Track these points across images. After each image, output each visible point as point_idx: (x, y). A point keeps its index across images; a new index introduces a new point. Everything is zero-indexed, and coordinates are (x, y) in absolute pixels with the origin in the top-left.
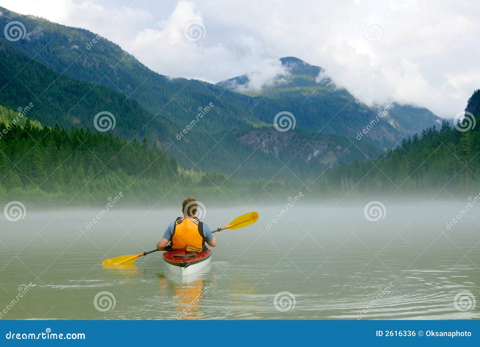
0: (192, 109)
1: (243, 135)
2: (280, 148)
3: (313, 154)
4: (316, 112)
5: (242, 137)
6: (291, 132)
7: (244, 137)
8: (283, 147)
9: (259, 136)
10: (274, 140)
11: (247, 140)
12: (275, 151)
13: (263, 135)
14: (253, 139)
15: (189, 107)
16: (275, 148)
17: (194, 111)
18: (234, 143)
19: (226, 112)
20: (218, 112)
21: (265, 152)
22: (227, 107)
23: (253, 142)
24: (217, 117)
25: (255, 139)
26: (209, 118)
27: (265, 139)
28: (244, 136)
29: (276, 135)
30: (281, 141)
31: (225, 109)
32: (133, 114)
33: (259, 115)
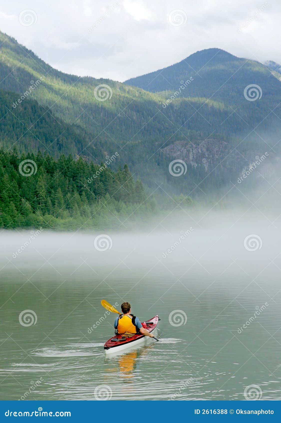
0: (104, 115)
1: (166, 146)
2: (209, 160)
3: (248, 167)
4: (248, 116)
5: (166, 148)
6: (223, 142)
7: (168, 148)
8: (213, 160)
9: (186, 146)
10: (203, 151)
11: (172, 151)
12: (204, 163)
13: (190, 146)
14: (179, 150)
15: (101, 112)
16: (204, 160)
17: (106, 116)
18: (157, 155)
19: (143, 117)
20: (134, 118)
21: (192, 165)
22: (144, 112)
23: (179, 153)
24: (134, 124)
25: (181, 150)
26: (125, 125)
27: (192, 150)
28: (169, 146)
29: (205, 145)
30: (210, 152)
31: (143, 114)
32: (49, 124)
33: (181, 120)
